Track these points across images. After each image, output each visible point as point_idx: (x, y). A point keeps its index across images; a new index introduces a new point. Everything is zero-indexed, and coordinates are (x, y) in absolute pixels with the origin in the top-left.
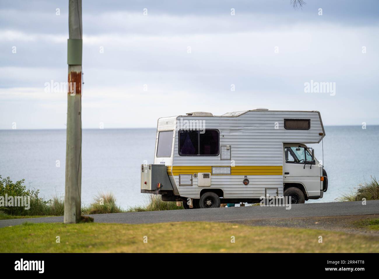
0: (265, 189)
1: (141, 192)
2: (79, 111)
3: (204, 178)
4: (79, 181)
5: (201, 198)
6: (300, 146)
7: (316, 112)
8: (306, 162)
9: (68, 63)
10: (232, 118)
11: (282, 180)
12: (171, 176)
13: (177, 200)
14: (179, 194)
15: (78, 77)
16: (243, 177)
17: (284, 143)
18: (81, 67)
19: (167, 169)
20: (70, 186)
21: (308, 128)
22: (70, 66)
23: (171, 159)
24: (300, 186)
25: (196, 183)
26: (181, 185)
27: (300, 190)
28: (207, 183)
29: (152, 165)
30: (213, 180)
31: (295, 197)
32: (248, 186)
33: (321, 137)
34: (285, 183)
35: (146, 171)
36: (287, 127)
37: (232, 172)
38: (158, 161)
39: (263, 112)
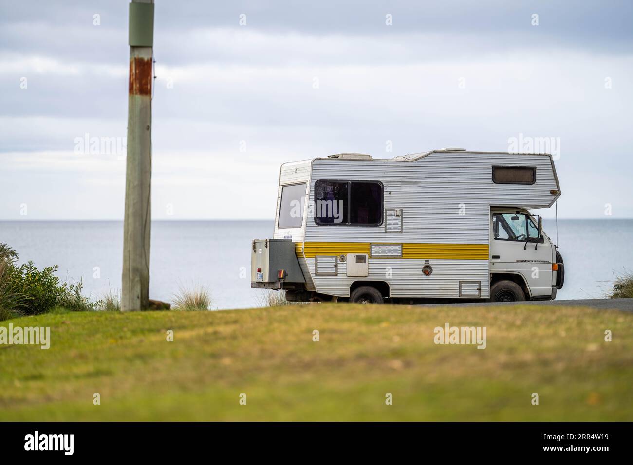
0: (459, 283)
1: (252, 287)
2: (148, 124)
3: (356, 262)
4: (146, 241)
5: (352, 296)
6: (518, 213)
7: (545, 155)
8: (528, 240)
9: (129, 44)
10: (406, 163)
11: (488, 269)
12: (302, 259)
13: (311, 299)
14: (315, 289)
15: (146, 66)
16: (423, 262)
17: (491, 207)
18: (151, 51)
19: (296, 248)
20: (131, 249)
21: (532, 182)
22: (133, 48)
23: (302, 230)
24: (518, 279)
25: (344, 271)
26: (318, 274)
27: (517, 285)
28: (362, 271)
29: (270, 240)
30: (372, 266)
31: (509, 297)
32: (431, 277)
33: (553, 197)
34: (493, 273)
35: (260, 250)
36: (495, 180)
37: (403, 253)
38: (280, 234)
39: (457, 154)
